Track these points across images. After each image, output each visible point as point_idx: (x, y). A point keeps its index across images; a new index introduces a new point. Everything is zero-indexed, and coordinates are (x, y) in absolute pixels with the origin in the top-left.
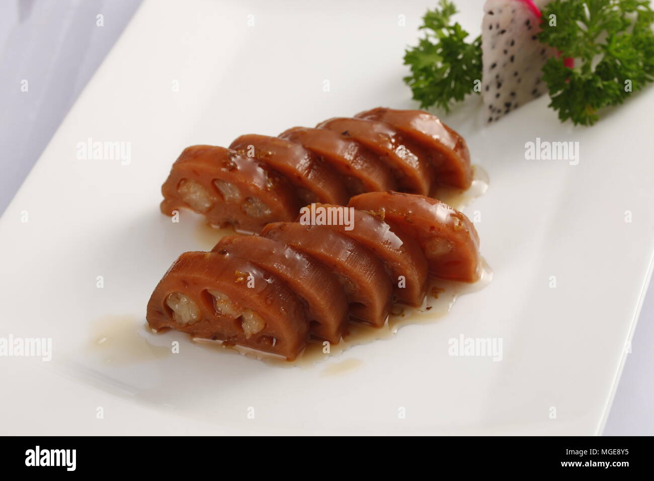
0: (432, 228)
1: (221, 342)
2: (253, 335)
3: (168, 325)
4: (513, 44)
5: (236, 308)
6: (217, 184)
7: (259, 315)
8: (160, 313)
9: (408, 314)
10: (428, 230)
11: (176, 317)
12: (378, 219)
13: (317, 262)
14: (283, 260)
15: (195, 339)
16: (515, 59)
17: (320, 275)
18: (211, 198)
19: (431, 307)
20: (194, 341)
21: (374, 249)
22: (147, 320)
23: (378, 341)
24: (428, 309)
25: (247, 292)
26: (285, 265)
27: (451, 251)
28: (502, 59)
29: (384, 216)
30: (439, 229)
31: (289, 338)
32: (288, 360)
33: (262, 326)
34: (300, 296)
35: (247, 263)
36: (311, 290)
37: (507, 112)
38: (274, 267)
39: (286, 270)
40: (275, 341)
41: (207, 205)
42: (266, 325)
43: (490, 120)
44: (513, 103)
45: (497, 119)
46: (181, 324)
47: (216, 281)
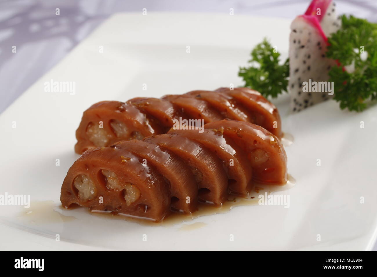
0: (255, 142)
1: (110, 212)
2: (132, 204)
3: (75, 202)
4: (309, 57)
5: (120, 183)
6: (112, 124)
7: (136, 186)
8: (69, 193)
9: (238, 200)
10: (252, 143)
11: (81, 195)
12: (219, 133)
13: (176, 156)
14: (154, 152)
15: (93, 211)
16: (312, 68)
17: (179, 164)
18: (108, 136)
19: (254, 197)
20: (92, 212)
21: (216, 151)
22: (61, 201)
23: (217, 214)
24: (252, 198)
25: (128, 169)
26: (155, 155)
27: (268, 160)
28: (303, 67)
29: (223, 132)
30: (260, 143)
31: (156, 206)
32: (156, 222)
33: (138, 195)
34: (165, 177)
35: (129, 153)
36: (172, 172)
37: (306, 107)
38: (148, 156)
39: (156, 158)
40: (146, 207)
41: (105, 141)
42: (141, 194)
43: (295, 109)
44: (310, 101)
45: (299, 111)
46: (83, 200)
47: (108, 162)
